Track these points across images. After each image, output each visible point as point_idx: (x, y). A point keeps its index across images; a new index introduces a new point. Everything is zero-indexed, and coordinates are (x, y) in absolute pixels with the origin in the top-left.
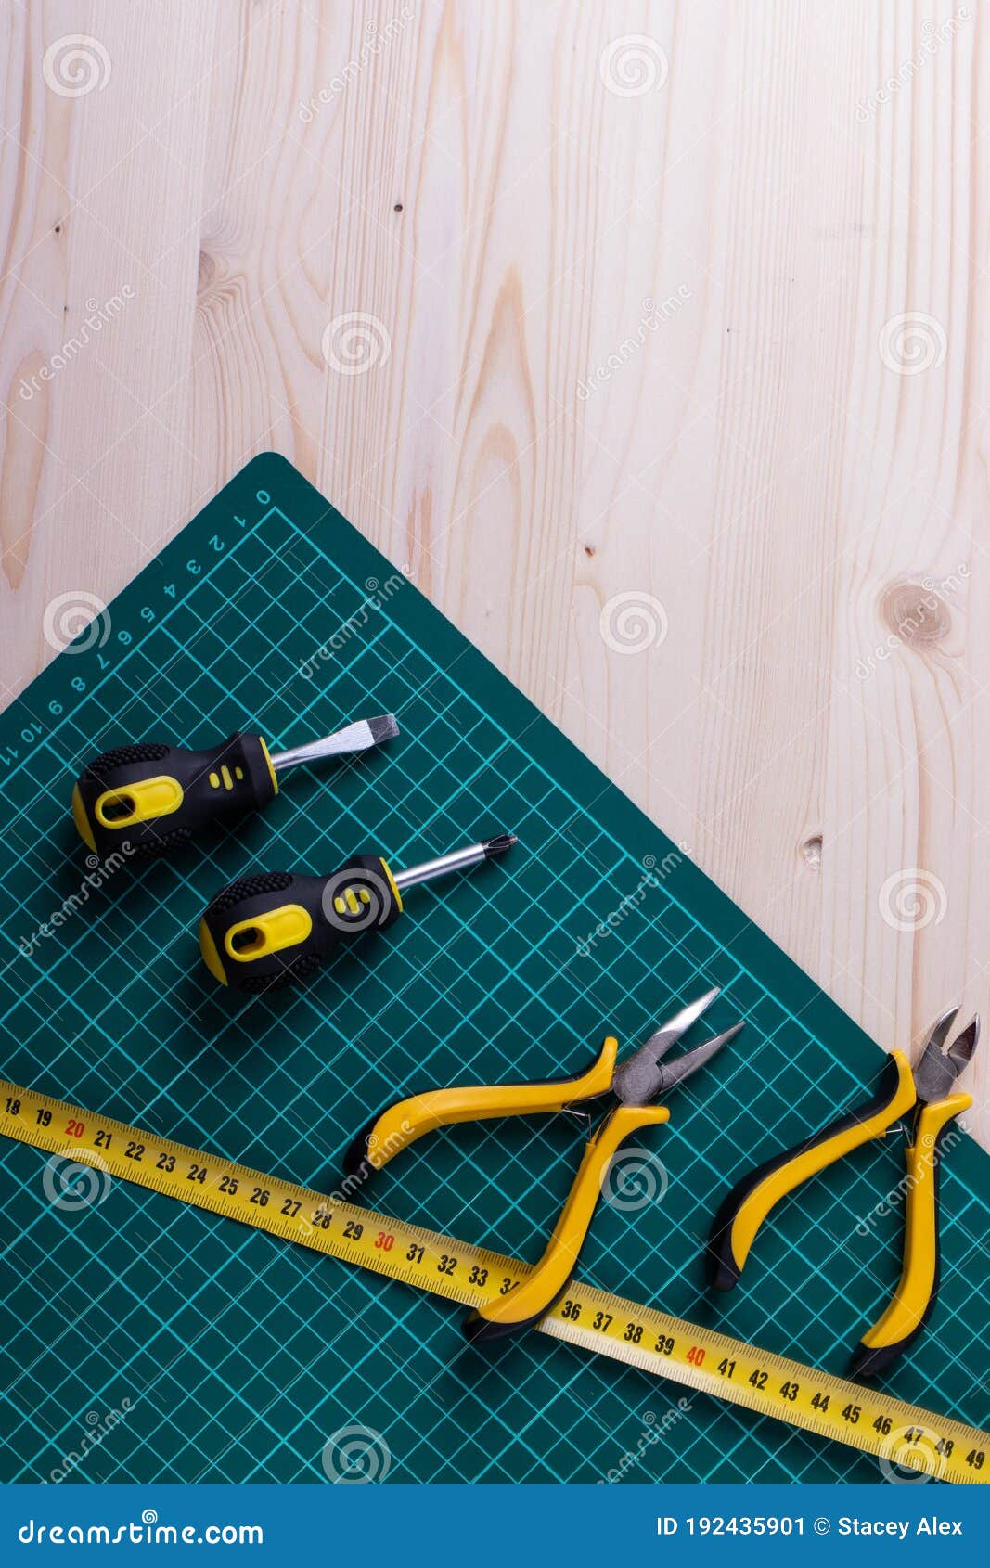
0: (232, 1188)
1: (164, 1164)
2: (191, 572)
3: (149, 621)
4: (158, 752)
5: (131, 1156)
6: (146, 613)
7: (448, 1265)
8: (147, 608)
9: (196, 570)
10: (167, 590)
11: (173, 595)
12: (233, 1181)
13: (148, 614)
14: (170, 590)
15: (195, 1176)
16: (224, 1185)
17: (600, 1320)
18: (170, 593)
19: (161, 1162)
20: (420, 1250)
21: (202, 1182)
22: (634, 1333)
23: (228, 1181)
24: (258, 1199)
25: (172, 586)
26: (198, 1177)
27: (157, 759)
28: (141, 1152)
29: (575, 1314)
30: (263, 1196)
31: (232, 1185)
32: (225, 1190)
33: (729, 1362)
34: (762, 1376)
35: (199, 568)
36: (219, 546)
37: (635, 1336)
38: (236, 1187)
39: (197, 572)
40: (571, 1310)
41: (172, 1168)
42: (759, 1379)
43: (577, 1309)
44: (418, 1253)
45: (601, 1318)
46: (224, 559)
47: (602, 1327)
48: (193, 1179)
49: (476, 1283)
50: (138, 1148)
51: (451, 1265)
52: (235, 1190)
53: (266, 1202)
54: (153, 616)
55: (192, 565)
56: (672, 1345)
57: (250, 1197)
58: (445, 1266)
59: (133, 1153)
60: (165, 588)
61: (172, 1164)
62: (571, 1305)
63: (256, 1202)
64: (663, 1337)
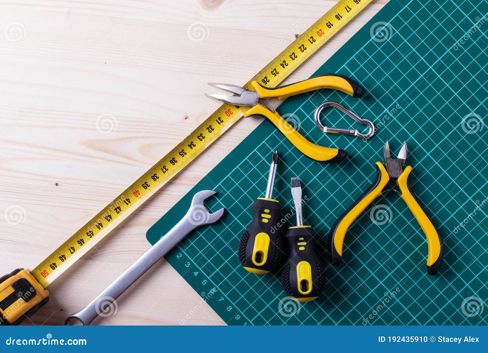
0: (273, 73)
1: (293, 55)
2: (189, 266)
3: (207, 282)
4: (287, 269)
5: (302, 46)
6: (204, 283)
7: (210, 129)
8: (202, 282)
9: (189, 264)
10: (196, 275)
11: (198, 273)
12: (276, 75)
13: (204, 282)
14: (196, 274)
15: (284, 63)
16: (276, 71)
17: (165, 169)
18: (197, 274)
19: (294, 55)
20: (220, 123)
21: (281, 64)
22: (155, 178)
23: (276, 73)
24: (265, 80)
25: (194, 273)
26: (283, 64)
27: (290, 267)
28: (301, 50)
29: (172, 162)
30: (265, 82)
31: (274, 74)
32: (274, 70)
33: (129, 203)
34: (118, 211)
35: (188, 263)
36: (180, 255)
37: (154, 178)
38: (273, 74)
39: (190, 263)
40: (174, 161)
41: (291, 57)
42: (118, 210)
43: (173, 163)
44: (219, 121)
45: (166, 170)
46: (185, 253)
47: (163, 168)
48: (283, 62)
49: (199, 135)
50: (303, 50)
51: (210, 130)
52: (272, 74)
53: (263, 82)
54: (205, 280)
55: (187, 265)
56: (144, 188)
57: (267, 77)
58: (210, 128)
59: (302, 47)
60: (195, 275)
61: (292, 58)
62: (175, 162)
63: (265, 78)
64: (149, 186)
